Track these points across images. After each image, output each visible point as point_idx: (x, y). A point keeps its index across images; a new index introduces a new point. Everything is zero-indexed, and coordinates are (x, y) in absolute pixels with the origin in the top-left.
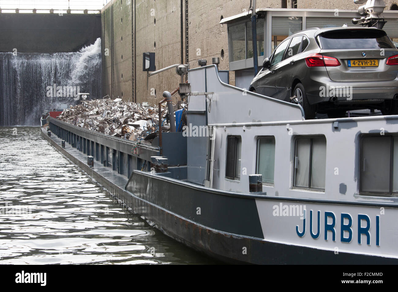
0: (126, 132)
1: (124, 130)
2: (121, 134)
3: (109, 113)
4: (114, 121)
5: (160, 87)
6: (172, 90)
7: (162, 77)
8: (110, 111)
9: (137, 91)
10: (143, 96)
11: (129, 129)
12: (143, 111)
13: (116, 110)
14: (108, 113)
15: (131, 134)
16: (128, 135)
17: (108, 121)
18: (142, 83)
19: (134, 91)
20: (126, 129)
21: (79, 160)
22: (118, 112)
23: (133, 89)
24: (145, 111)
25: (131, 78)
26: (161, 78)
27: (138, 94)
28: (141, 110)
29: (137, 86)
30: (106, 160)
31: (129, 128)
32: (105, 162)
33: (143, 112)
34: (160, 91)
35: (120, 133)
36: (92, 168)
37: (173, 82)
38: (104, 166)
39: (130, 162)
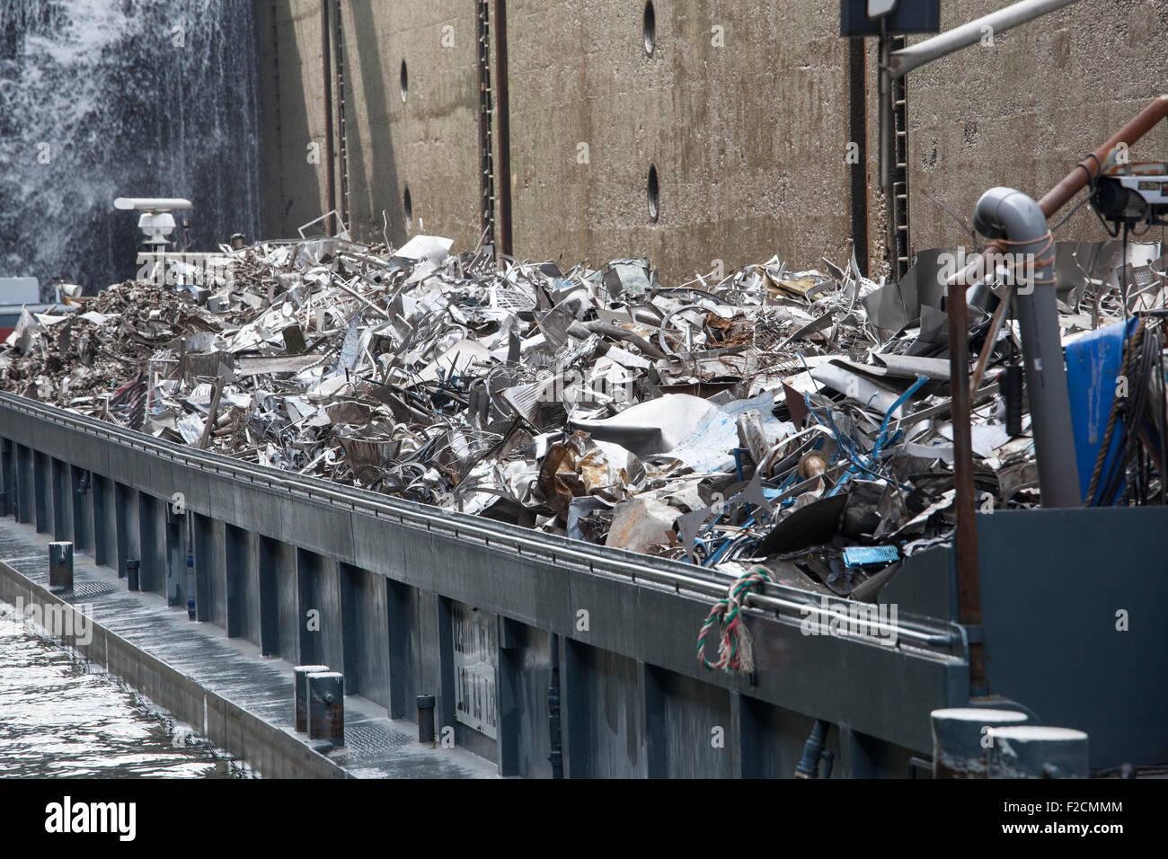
0: (579, 488)
1: (563, 470)
2: (533, 502)
3: (388, 339)
4: (439, 400)
5: (689, 149)
6: (779, 165)
7: (704, 77)
8: (389, 330)
9: (514, 179)
10: (565, 216)
11: (597, 466)
12: (657, 324)
13: (440, 318)
14: (380, 344)
15: (611, 498)
16: (597, 512)
17: (402, 400)
18: (549, 126)
19: (496, 177)
20: (572, 466)
21: (212, 687)
22: (458, 335)
23: (486, 163)
24: (669, 324)
25: (470, 91)
26: (696, 85)
27: (523, 200)
28: (640, 319)
29: (512, 146)
30: (435, 690)
31: (598, 460)
32: (426, 708)
33: (654, 338)
34: (686, 179)
35: (530, 491)
36: (334, 754)
37: (789, 112)
38: (422, 740)
39: (662, 721)
